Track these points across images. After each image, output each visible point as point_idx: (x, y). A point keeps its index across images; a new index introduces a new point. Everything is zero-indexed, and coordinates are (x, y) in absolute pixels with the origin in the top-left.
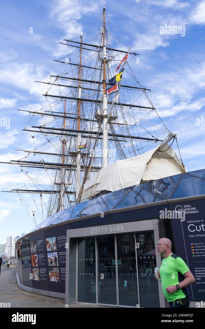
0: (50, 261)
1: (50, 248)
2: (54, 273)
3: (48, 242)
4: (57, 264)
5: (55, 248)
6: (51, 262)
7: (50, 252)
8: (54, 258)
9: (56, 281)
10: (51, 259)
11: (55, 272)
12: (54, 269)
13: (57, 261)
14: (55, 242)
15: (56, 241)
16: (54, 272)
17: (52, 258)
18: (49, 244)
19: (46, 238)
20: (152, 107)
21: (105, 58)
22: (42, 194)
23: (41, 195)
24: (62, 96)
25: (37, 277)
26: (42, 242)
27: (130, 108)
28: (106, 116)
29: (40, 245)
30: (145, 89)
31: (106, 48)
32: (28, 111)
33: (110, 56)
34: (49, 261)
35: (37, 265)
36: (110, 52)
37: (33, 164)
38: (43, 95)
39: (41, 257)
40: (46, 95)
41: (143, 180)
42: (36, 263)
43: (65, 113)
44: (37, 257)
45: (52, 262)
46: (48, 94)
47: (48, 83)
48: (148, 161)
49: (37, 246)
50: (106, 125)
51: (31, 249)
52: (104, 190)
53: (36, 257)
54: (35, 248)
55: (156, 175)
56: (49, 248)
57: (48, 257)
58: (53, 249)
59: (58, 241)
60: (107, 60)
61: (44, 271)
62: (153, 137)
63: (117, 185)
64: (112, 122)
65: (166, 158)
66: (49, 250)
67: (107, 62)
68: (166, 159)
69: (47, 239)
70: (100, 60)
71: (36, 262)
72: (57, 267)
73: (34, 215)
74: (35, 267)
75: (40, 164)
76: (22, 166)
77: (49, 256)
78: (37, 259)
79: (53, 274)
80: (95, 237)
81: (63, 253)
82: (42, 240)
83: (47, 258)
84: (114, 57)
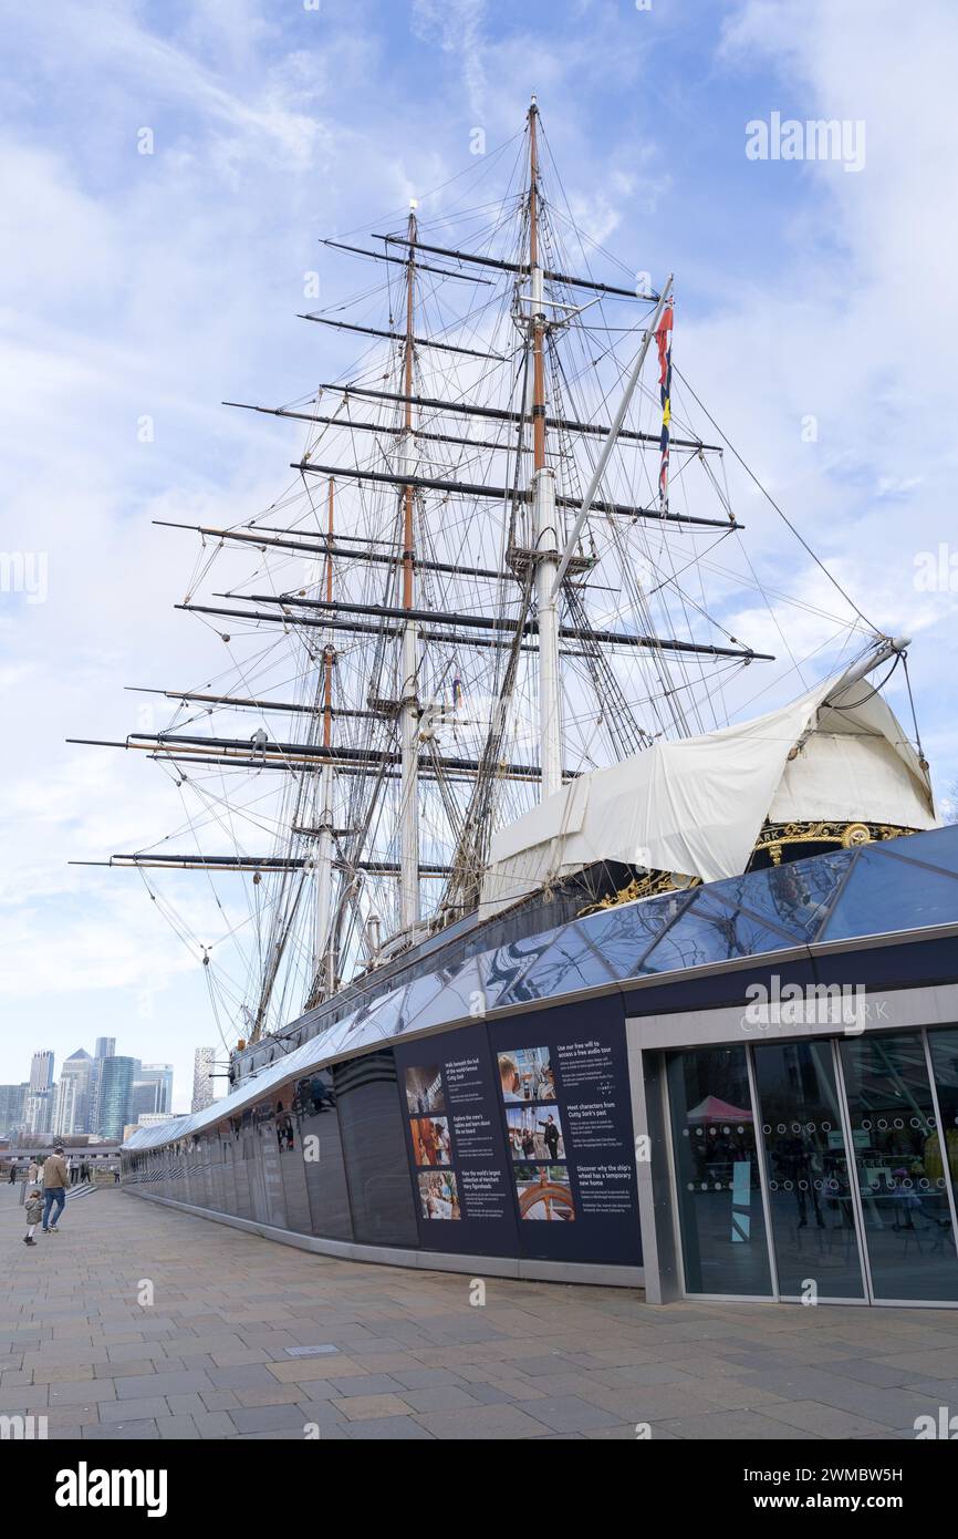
0: (520, 1142)
1: (522, 1092)
2: (541, 1186)
3: (508, 1067)
4: (559, 1151)
5: (546, 1090)
6: (528, 1146)
7: (522, 1106)
8: (542, 1130)
9: (556, 1217)
10: (526, 1132)
11: (549, 1185)
12: (546, 1172)
13: (561, 1139)
14: (548, 1068)
15: (549, 1064)
16: (545, 1184)
17: (530, 1129)
18: (516, 1075)
19: (499, 1054)
20: (729, 521)
21: (542, 317)
22: (262, 873)
23: (257, 880)
24: (363, 469)
25: (448, 1206)
26: (476, 1068)
27: (635, 521)
28: (553, 558)
29: (458, 1081)
30: (700, 446)
31: (546, 275)
32: (198, 529)
33: (562, 305)
34: (517, 1140)
35: (445, 1159)
36: (558, 287)
37: (221, 749)
38: (292, 466)
39: (472, 1128)
40: (304, 467)
41: (773, 820)
42: (439, 1152)
43: (331, 537)
44: (447, 1127)
45: (531, 1143)
46: (309, 462)
47: (277, 413)
48: (793, 745)
49: (445, 1082)
50: (553, 593)
51: (409, 1094)
52: (606, 860)
53: (439, 1129)
54: (430, 1093)
55: (819, 803)
56: (515, 1088)
57: (511, 1125)
58: (535, 1094)
59: (562, 1064)
60: (551, 324)
61: (487, 1180)
62: (733, 640)
63: (666, 838)
64: (575, 579)
65: (851, 734)
66: (510, 1096)
67: (548, 332)
68: (853, 738)
69: (503, 1057)
70: (519, 322)
71: (437, 1148)
72: (561, 1163)
73: (206, 961)
74: (434, 1167)
75: (250, 747)
76: (156, 758)
77: (514, 1121)
78: (446, 1133)
79: (539, 1192)
80: (743, 1047)
81: (586, 1110)
82: (477, 1061)
83: (506, 1130)
84: (578, 312)
